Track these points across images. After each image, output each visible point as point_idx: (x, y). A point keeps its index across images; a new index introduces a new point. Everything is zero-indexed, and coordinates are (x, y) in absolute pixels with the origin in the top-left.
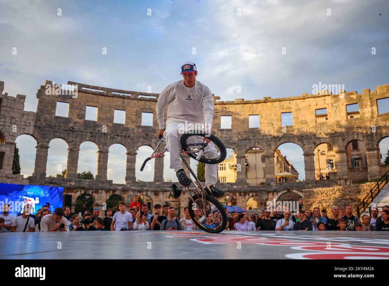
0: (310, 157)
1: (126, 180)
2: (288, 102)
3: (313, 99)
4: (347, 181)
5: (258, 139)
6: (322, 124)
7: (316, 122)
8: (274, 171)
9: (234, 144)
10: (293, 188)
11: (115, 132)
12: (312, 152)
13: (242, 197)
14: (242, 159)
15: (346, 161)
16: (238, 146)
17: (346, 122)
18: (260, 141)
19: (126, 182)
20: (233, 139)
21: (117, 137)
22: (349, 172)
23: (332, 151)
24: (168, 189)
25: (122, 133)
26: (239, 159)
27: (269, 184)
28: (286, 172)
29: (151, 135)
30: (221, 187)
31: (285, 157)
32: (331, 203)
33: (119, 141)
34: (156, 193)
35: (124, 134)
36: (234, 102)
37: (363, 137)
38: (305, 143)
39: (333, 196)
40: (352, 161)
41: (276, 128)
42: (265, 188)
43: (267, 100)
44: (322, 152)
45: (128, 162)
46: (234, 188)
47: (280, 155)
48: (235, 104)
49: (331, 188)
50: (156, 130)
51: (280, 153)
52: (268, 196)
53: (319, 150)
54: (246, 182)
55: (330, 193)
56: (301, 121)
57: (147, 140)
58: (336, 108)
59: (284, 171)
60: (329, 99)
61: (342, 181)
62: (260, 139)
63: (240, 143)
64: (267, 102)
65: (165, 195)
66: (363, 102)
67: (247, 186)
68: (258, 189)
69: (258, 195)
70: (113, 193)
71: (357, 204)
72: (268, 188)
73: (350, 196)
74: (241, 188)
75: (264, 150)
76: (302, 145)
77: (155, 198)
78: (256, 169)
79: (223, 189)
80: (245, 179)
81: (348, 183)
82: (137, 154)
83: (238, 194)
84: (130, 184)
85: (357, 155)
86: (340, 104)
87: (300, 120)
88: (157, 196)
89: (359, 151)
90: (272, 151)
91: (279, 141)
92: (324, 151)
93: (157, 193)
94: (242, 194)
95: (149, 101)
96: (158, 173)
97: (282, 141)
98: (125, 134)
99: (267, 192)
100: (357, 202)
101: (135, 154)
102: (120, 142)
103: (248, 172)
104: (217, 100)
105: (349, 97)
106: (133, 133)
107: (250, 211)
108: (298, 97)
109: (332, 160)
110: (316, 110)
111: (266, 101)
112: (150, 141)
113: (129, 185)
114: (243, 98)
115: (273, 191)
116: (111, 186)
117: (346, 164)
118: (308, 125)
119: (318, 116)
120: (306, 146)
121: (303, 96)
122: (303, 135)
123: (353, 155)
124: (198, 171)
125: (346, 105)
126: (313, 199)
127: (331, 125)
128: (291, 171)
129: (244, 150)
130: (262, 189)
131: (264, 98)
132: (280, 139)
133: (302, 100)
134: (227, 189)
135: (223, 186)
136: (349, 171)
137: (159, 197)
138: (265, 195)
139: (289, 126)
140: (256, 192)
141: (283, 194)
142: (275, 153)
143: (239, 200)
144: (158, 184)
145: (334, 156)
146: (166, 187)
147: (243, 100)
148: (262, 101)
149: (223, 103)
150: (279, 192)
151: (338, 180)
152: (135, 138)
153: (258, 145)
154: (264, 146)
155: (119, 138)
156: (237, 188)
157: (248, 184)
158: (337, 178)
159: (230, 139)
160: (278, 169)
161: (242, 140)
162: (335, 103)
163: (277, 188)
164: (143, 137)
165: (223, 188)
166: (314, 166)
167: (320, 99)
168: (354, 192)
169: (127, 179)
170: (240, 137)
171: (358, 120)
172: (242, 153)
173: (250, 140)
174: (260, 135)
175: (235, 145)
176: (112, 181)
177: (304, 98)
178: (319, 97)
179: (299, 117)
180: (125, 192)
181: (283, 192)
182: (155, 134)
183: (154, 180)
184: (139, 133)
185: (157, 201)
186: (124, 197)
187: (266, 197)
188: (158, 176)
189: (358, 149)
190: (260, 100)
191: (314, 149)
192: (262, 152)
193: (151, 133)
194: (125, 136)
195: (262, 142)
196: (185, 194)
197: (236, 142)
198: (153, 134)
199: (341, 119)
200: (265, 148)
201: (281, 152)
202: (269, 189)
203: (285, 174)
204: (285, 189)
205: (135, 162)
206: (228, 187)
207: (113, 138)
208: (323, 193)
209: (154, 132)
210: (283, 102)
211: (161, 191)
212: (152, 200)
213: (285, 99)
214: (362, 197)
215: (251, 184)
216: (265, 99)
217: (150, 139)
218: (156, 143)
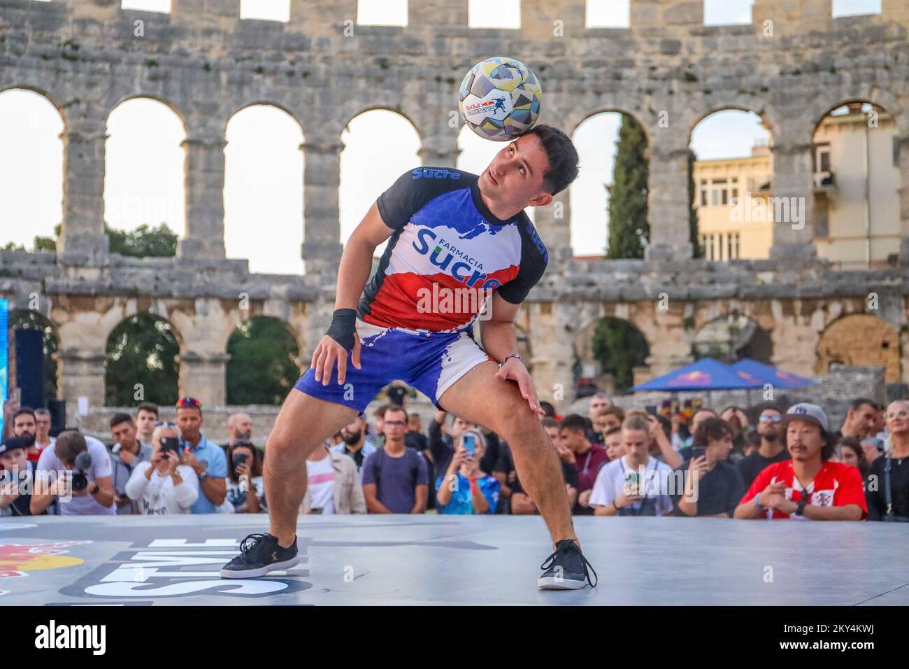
1: (305, 257)
5: (873, 66)
9: (765, 90)
11: (250, 58)
13: (796, 323)
14: (797, 159)
16: (783, 100)
18: (881, 73)
19: (306, 267)
20: (760, 68)
21: (257, 77)
25: (278, 58)
26: (784, 159)
29: (401, 62)
30: (705, 280)
33: (269, 95)
35: (285, 65)
45: (308, 181)
46: (763, 283)
54: (814, 254)
57: (385, 88)
62: (881, 64)
63: (791, 84)
67: (818, 272)
68: (865, 285)
69: (867, 310)
70: (252, 310)
74: (792, 281)
75: (900, 113)
79: (711, 287)
80: (811, 242)
82: (343, 147)
83: (777, 308)
84: (319, 272)
94: (798, 305)
98: (292, 63)
99: (906, 297)
101: (337, 148)
102: (270, 99)
103: (834, 209)
106: (326, 60)
112: (398, 89)
113: (316, 279)
116: (244, 281)
129: (808, 118)
134: (731, 287)
135: (715, 275)
138: (900, 308)
140: (858, 297)
143: (782, 333)
152: (333, 82)
153: (870, 94)
154: (898, 97)
155: (269, 81)
156: (775, 280)
157: (823, 265)
159: (744, 69)
161: (797, 73)
164: (367, 76)
165: (712, 282)
169: (309, 251)
170: (789, 59)
172: (800, 132)
173: (833, 71)
174: (880, 45)
175: (769, 95)
176: (246, 262)
180: (304, 308)
182: (418, 60)
184: (350, 58)
186: (299, 326)
187: (904, 320)
192: (893, 120)
193: (401, 57)
194: (291, 74)
195: (891, 80)
196: (549, 312)
197: (773, 82)
198: (410, 59)
200: (904, 102)
205: (337, 182)
206: (738, 280)
207: (242, 83)
209: (412, 50)
215: (840, 264)
217: (395, 80)
218: (421, 99)
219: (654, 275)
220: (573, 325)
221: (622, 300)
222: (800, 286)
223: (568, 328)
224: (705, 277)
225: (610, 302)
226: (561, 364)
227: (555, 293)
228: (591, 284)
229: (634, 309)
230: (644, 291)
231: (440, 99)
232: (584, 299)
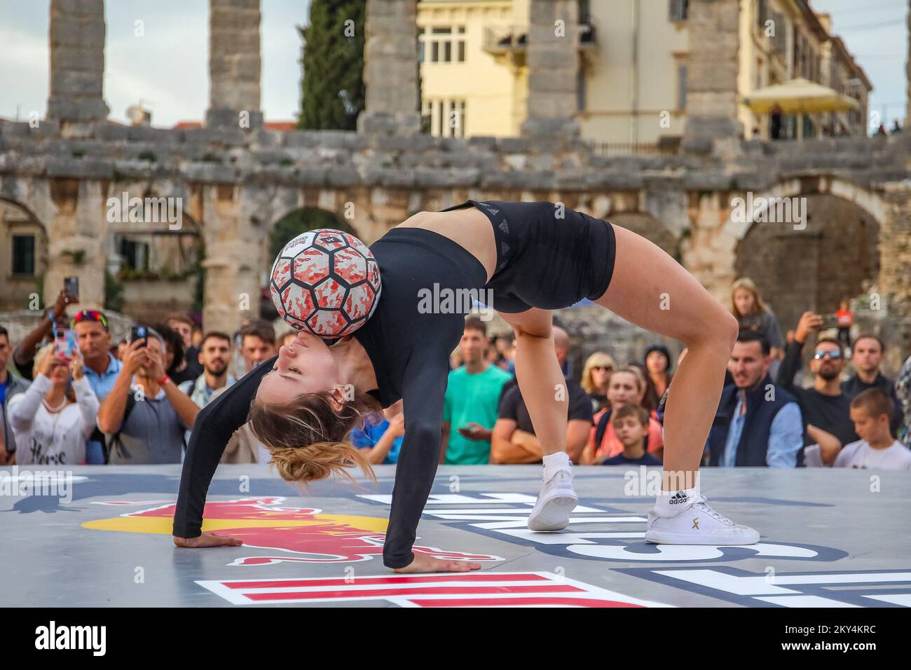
8: (735, 73)
10: (836, 172)
14: (559, 6)
24: (132, 169)
27: (704, 151)
28: (801, 81)
30: (437, 162)
34: (65, 189)
42: (680, 173)
46: (512, 169)
52: (694, 212)
54: (577, 133)
59: (794, 77)
67: (581, 157)
68: (640, 175)
69: (642, 207)
72: (696, 169)
74: (548, 167)
77: (57, 215)
78: (635, 59)
79: (445, 172)
80: (572, 118)
88: (68, 207)
93: (70, 186)
96: (73, 75)
99: (689, 192)
103: (593, 74)
115: (726, 186)
124: (307, 67)
128: (833, 72)
130: (667, 173)
134: (471, 173)
135: (449, 156)
137: (80, 208)
138: (681, 206)
140: (630, 191)
144: (73, 138)
146: (120, 153)
150: (754, 193)
156: (527, 166)
157: (588, 148)
160: (760, 61)
163: (746, 170)
165: (446, 165)
183: (50, 116)
185: (72, 234)
187: (686, 222)
188: (75, 88)
196: (231, 197)
202: (701, 177)
203: (795, 90)
204: (792, 178)
206: (480, 164)
211: (94, 180)
212: (42, 227)
215: (605, 146)
219: (370, 153)
220: (262, 216)
221: (328, 185)
222: (560, 175)
223: (255, 221)
224: (437, 157)
225: (313, 188)
226: (244, 269)
227: (238, 173)
228: (287, 162)
229: (343, 197)
230: (357, 175)
232: (278, 181)
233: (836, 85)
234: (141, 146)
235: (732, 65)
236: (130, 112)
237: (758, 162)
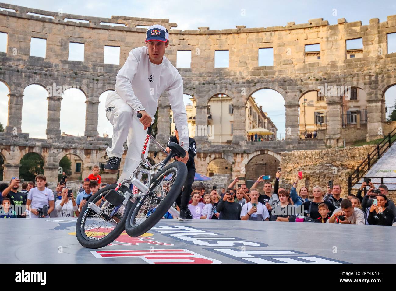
0: (293, 109)
1: (47, 134)
2: (269, 33)
3: (302, 30)
4: (339, 141)
5: (226, 83)
6: (312, 65)
7: (304, 62)
8: (245, 126)
9: (194, 88)
10: (269, 149)
11: (32, 69)
12: (297, 103)
13: (201, 159)
14: (203, 110)
15: (339, 115)
16: (199, 92)
17: (344, 63)
18: (229, 86)
19: (47, 137)
20: (193, 82)
21: (34, 75)
22: (343, 130)
23: (322, 101)
24: (103, 147)
25: (42, 70)
26: (199, 110)
27: (237, 144)
28: (260, 128)
29: (82, 73)
31: (261, 107)
32: (316, 170)
33: (38, 81)
34: (88, 152)
35: (44, 72)
36: (196, 31)
37: (365, 84)
38: (288, 90)
39: (319, 161)
40: (348, 115)
41: (251, 69)
42: (232, 149)
43: (240, 29)
44: (309, 103)
45: (50, 109)
47: (253, 105)
48: (197, 35)
49: (317, 151)
50: (89, 68)
51: (255, 103)
52: (235, 158)
53: (306, 100)
54: (207, 139)
55: (316, 157)
56: (284, 61)
57: (76, 81)
58: (333, 44)
59: (259, 127)
60: (323, 31)
61: (332, 141)
62: (229, 83)
63: (202, 87)
64: (241, 33)
65: (99, 155)
66: (369, 37)
67: (208, 145)
68: (222, 149)
69: (222, 157)
70: (29, 150)
71: (349, 173)
72: (236, 148)
73: (342, 162)
74: (200, 148)
75: (234, 98)
76: (284, 92)
77: (86, 158)
78: (221, 122)
81: (340, 144)
82: (62, 99)
84: (52, 139)
85: (355, 107)
86: (338, 38)
87: (283, 59)
88: (88, 156)
89: (357, 101)
90: (243, 100)
91: (253, 86)
92: (312, 101)
94: (202, 155)
95: (80, 27)
96: (91, 126)
97: (258, 86)
98: (46, 71)
99: (234, 153)
100: (349, 170)
101: (60, 99)
102: (38, 83)
103: (211, 125)
104: (172, 29)
105: (350, 29)
106: (57, 71)
107: (211, 178)
108: (282, 27)
109: (322, 114)
110: (305, 45)
111: (239, 32)
112: (80, 82)
113: (51, 141)
114: (208, 27)
115: (243, 152)
116: (27, 141)
117: (339, 118)
118: (294, 66)
119: (308, 54)
120: (288, 94)
121: (289, 26)
122: (286, 80)
123: (350, 107)
125: (346, 40)
126: (293, 165)
127: (324, 67)
128: (268, 126)
129: (206, 98)
130: (229, 149)
131: (236, 27)
132: (255, 83)
133: (288, 32)
136: (343, 128)
137: (91, 157)
138: (232, 157)
139: (268, 67)
140: (220, 153)
141: (255, 156)
142: (248, 102)
144: (90, 140)
145: (325, 108)
146: (101, 144)
147: (208, 28)
148: (234, 32)
149: (180, 33)
150: (250, 154)
151: (327, 140)
152: (59, 78)
153: (225, 92)
154: (233, 93)
155: (38, 77)
157: (210, 143)
158: (326, 138)
159: (188, 82)
160: (250, 123)
161: (204, 84)
162: (331, 37)
163: (247, 148)
164: (71, 77)
166: (298, 121)
167: (311, 30)
168: (347, 157)
169: (48, 132)
170: (201, 79)
171: (360, 61)
172: (204, 102)
173: (214, 84)
174: (228, 77)
175: (195, 90)
176: (28, 134)
177: (291, 28)
178: (311, 28)
179: (282, 55)
180: (47, 150)
181: (255, 154)
182: (87, 73)
183: (85, 135)
184: (65, 71)
185: (89, 163)
186: (45, 156)
187: (233, 161)
188: (91, 129)
189: (357, 99)
190: (232, 30)
191: (300, 98)
192: (231, 100)
193: (81, 72)
194: (46, 75)
195: (232, 88)
197: (196, 86)
198: (85, 72)
199: (337, 59)
200: (235, 95)
201: (255, 100)
202: (236, 150)
203: (259, 130)
204: (258, 151)
205: (59, 110)
207: (29, 77)
208: (307, 157)
209: (85, 70)
210: (262, 33)
211: (95, 150)
212: (82, 161)
213: (265, 30)
214: (357, 163)
215: (214, 142)
216: (239, 29)
217: (80, 79)
218: (88, 86)
222: (203, 149)
230: (155, 149)
231: (94, 85)
233: (269, 129)
234: (105, 142)
235: (244, 124)
236: (104, 135)
237: (250, 146)
